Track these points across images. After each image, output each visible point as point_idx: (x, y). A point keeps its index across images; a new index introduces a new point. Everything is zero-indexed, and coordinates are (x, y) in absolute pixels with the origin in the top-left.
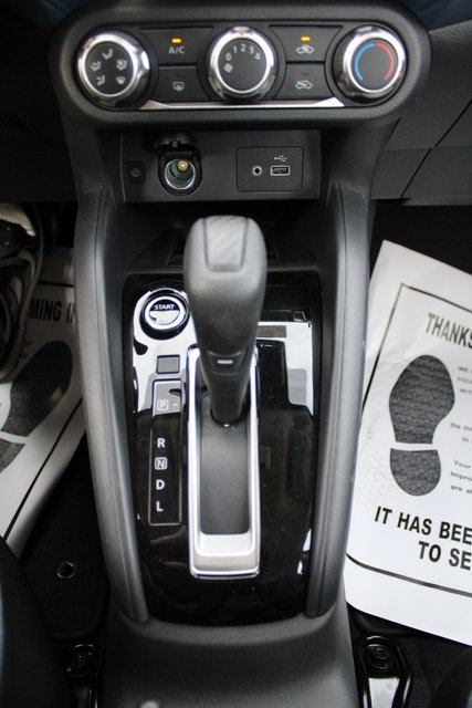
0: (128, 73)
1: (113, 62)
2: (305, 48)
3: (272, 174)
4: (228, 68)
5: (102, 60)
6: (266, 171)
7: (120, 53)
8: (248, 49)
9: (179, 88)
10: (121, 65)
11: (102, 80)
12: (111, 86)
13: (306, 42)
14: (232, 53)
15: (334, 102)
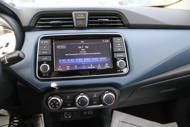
0: (59, 104)
1: (56, 103)
2: (95, 96)
3: (88, 113)
4: (80, 103)
5: (53, 102)
6: (87, 113)
7: (57, 101)
8: (84, 99)
9: (69, 105)
10: (57, 103)
11: (53, 106)
12: (55, 107)
13: (95, 95)
14: (80, 100)
15: (102, 105)
